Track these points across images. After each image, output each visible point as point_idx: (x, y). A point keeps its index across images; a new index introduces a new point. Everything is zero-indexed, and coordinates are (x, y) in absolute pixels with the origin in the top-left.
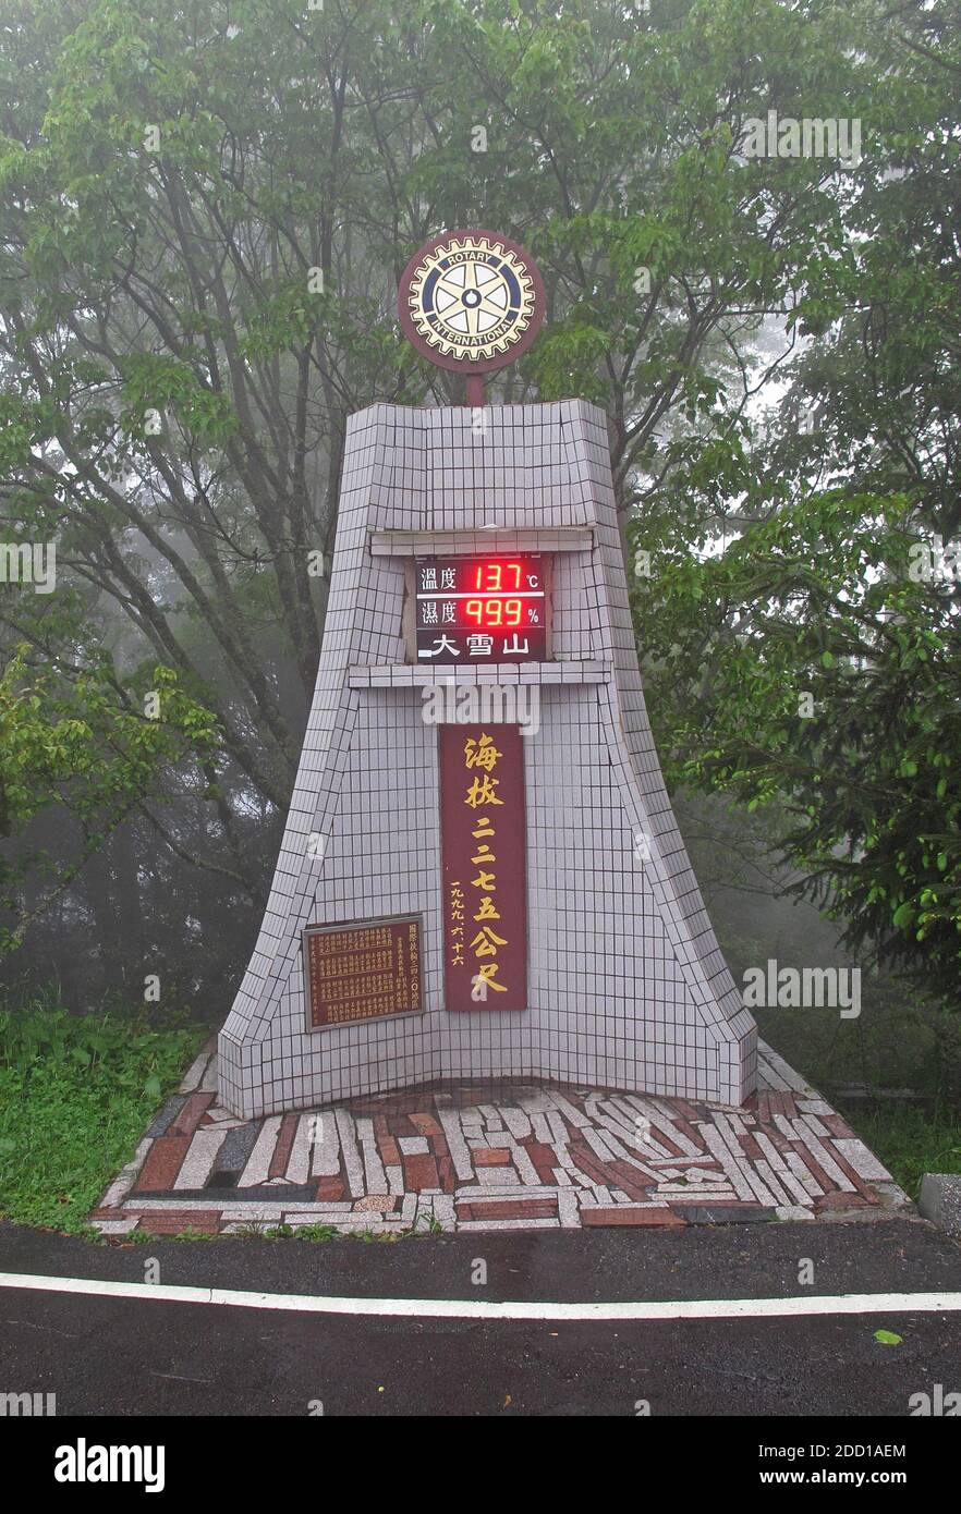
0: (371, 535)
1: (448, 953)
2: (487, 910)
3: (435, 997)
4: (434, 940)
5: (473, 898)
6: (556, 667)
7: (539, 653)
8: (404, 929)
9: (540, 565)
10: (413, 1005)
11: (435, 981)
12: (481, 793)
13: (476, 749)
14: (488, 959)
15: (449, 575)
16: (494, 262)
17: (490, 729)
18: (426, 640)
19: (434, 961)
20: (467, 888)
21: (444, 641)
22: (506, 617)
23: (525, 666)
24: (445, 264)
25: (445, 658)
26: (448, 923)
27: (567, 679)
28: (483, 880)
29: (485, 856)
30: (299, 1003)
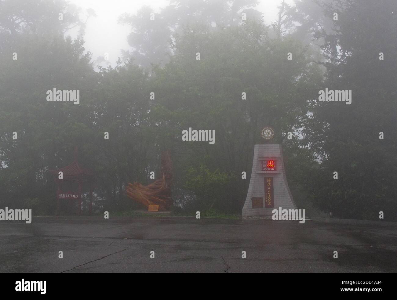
0: (258, 158)
1: (265, 201)
2: (270, 197)
3: (264, 206)
4: (264, 200)
5: (268, 195)
6: (277, 171)
7: (275, 170)
8: (261, 198)
9: (275, 161)
10: (262, 207)
11: (264, 204)
12: (269, 184)
13: (268, 180)
14: (270, 202)
15: (266, 162)
16: (270, 129)
17: (270, 178)
18: (264, 168)
19: (264, 202)
20: (267, 194)
21: (265, 169)
22: (272, 166)
23: (274, 171)
24: (265, 130)
25: (265, 170)
26: (265, 198)
27: (278, 173)
28: (269, 193)
29: (269, 191)
30: (251, 205)
